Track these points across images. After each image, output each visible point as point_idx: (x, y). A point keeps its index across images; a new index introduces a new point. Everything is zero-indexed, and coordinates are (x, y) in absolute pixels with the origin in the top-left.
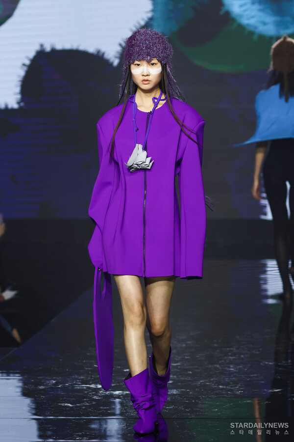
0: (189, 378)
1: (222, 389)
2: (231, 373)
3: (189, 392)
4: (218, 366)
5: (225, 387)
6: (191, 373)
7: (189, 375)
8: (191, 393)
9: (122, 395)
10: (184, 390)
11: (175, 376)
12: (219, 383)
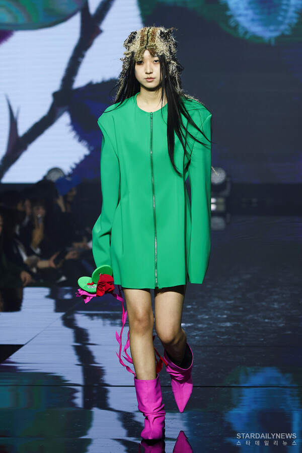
0: (240, 314)
1: (267, 323)
2: (275, 309)
3: (240, 325)
4: (264, 303)
5: (269, 321)
6: (241, 309)
7: (240, 311)
8: (242, 325)
9: (185, 327)
10: (236, 323)
11: (229, 312)
12: (265, 318)
